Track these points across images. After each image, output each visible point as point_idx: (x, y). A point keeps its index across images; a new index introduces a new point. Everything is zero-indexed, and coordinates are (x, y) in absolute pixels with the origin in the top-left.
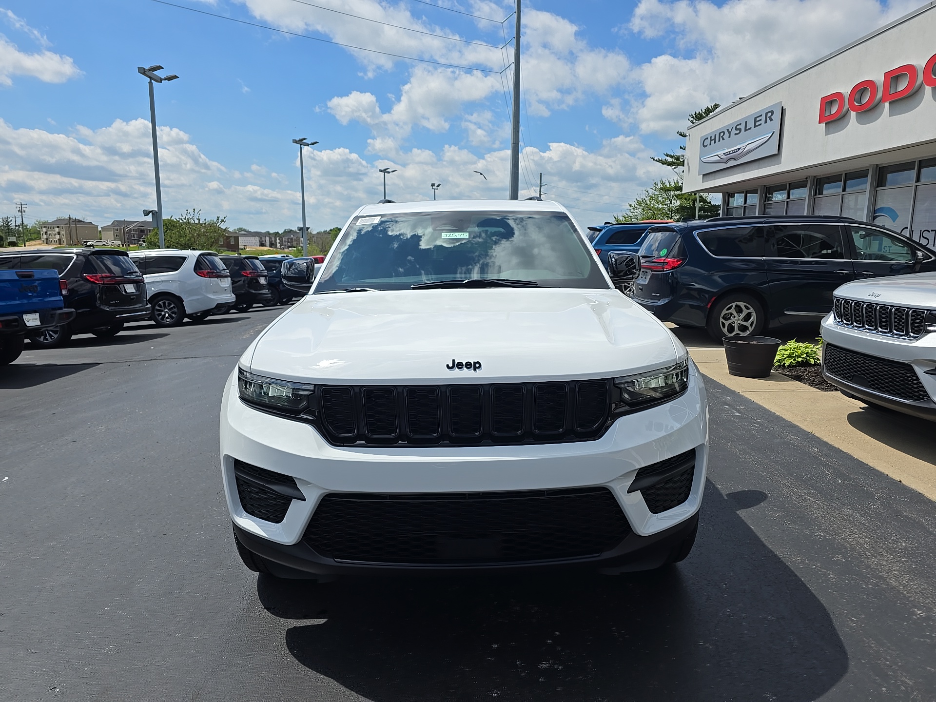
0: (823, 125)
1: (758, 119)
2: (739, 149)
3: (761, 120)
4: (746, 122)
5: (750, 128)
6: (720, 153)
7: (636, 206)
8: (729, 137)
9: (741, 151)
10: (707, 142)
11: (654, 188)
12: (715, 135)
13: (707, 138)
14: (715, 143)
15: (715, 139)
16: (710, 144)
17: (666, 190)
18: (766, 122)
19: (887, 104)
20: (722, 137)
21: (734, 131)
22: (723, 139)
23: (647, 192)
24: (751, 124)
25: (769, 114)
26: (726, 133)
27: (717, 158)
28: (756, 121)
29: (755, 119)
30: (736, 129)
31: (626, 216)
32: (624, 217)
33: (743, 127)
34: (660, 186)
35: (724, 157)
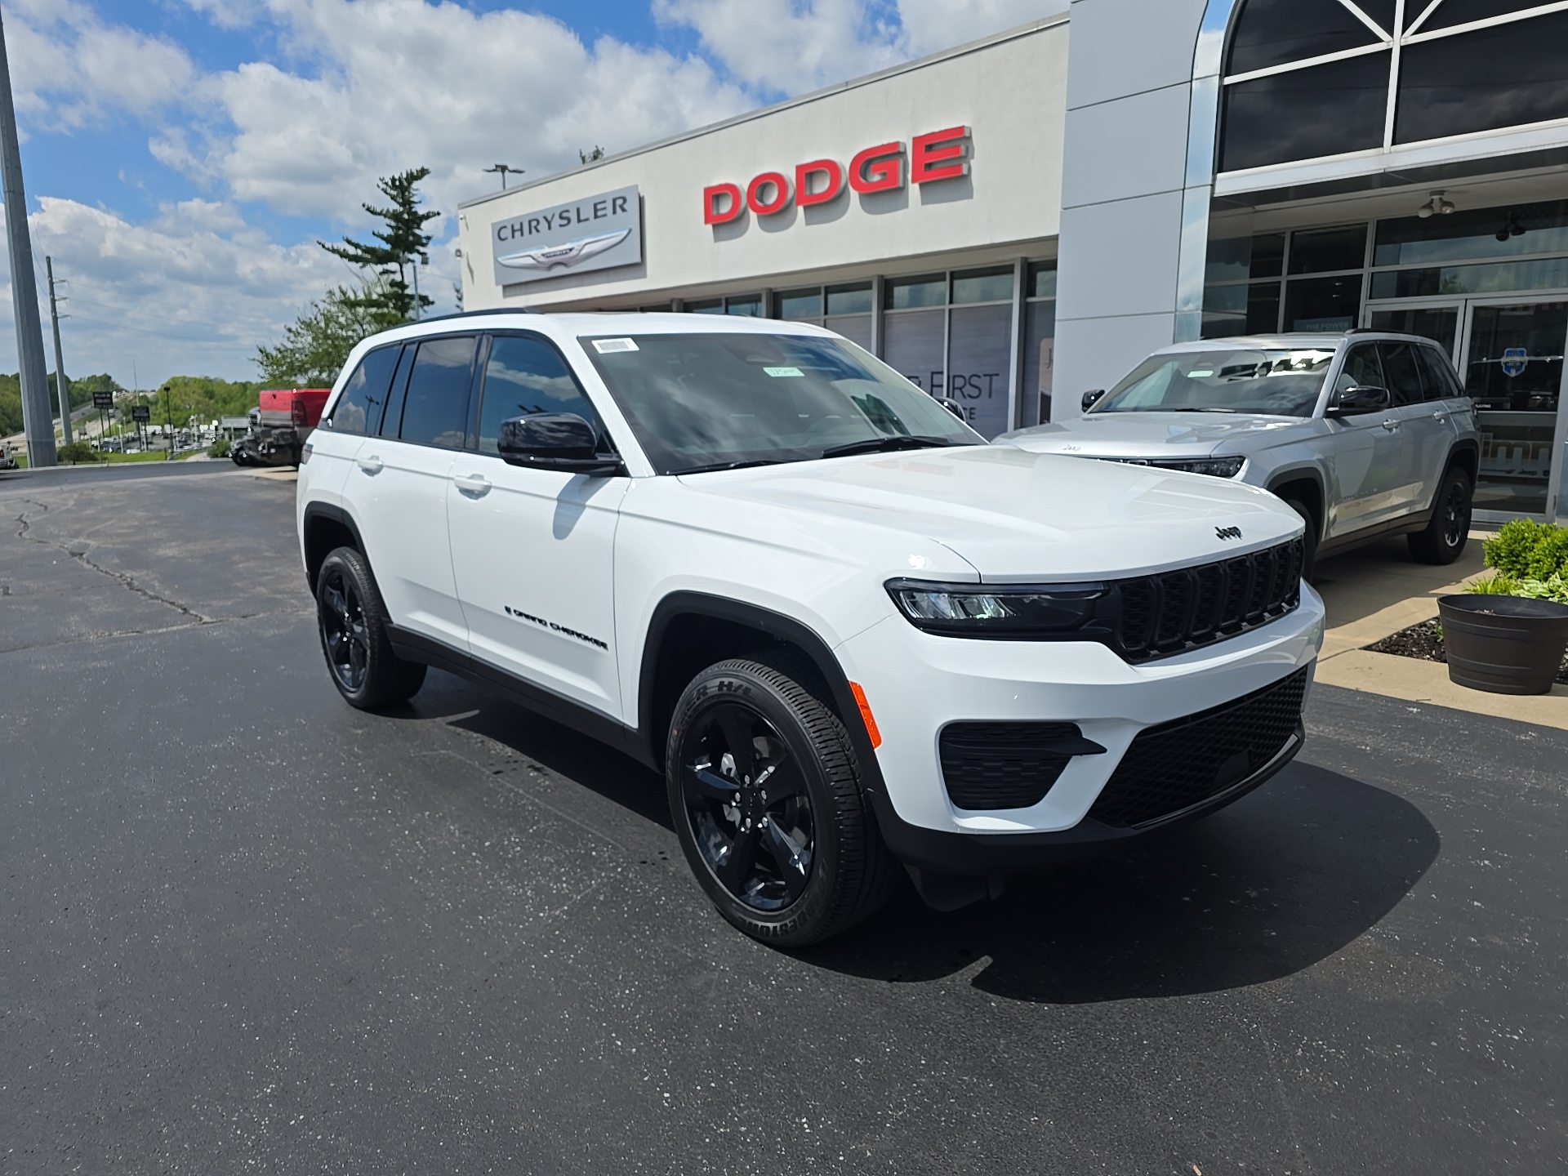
0: (710, 227)
1: (599, 207)
2: (571, 250)
3: (604, 208)
4: (578, 210)
5: (587, 220)
6: (537, 253)
7: (299, 330)
8: (550, 228)
9: (574, 253)
10: (507, 233)
11: (328, 301)
12: (521, 224)
13: (505, 227)
14: (522, 235)
15: (521, 230)
16: (513, 237)
17: (352, 305)
18: (614, 212)
19: (801, 209)
20: (536, 228)
21: (556, 221)
22: (538, 231)
23: (316, 306)
24: (587, 212)
25: (619, 202)
26: (543, 221)
27: (530, 261)
28: (596, 210)
29: (595, 205)
30: (561, 217)
31: (282, 349)
32: (279, 350)
33: (573, 216)
34: (338, 296)
35: (542, 259)
